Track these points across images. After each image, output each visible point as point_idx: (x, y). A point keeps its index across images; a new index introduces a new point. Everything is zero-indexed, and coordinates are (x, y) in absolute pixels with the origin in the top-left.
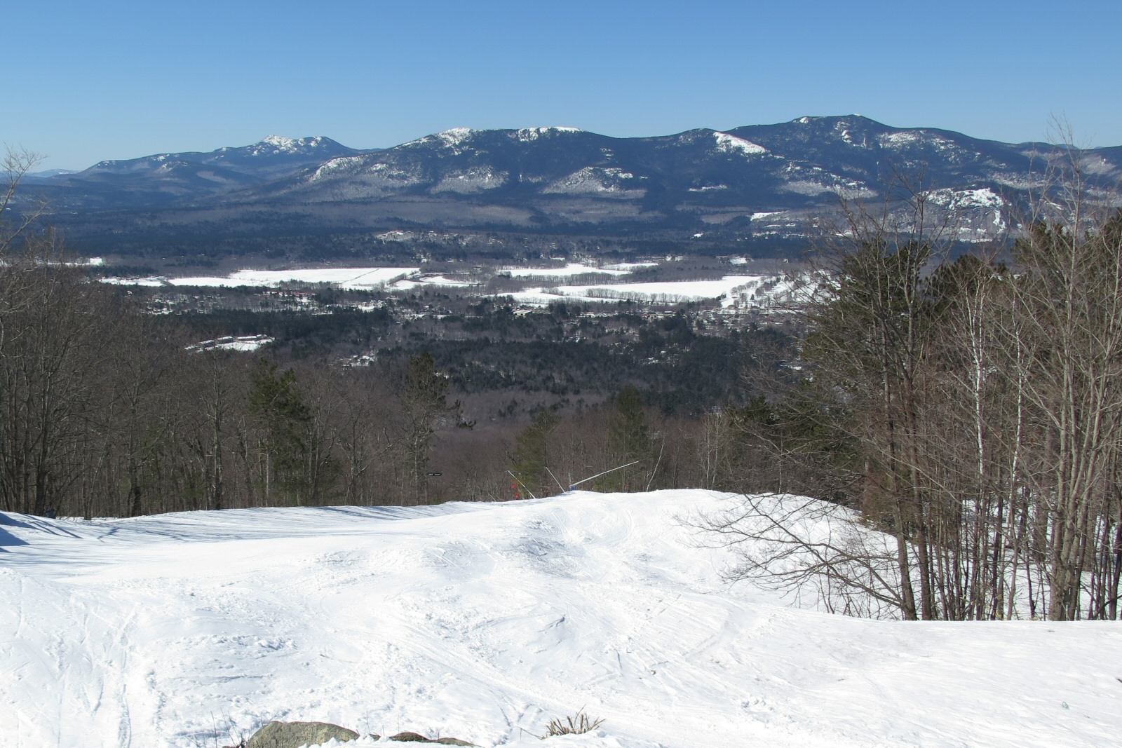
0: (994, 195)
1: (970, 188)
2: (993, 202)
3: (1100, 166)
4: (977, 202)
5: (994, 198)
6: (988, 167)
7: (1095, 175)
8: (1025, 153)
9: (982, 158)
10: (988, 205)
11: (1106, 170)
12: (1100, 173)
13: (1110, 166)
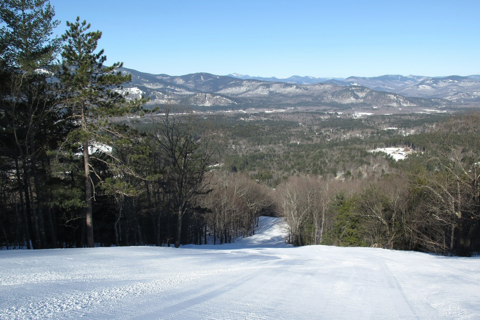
0: (138, 89)
1: (130, 87)
2: (138, 92)
3: (181, 82)
4: (132, 92)
5: (139, 91)
6: (142, 81)
7: (179, 84)
8: (158, 77)
9: (140, 78)
10: (137, 93)
11: (182, 83)
12: (181, 84)
13: (184, 81)
